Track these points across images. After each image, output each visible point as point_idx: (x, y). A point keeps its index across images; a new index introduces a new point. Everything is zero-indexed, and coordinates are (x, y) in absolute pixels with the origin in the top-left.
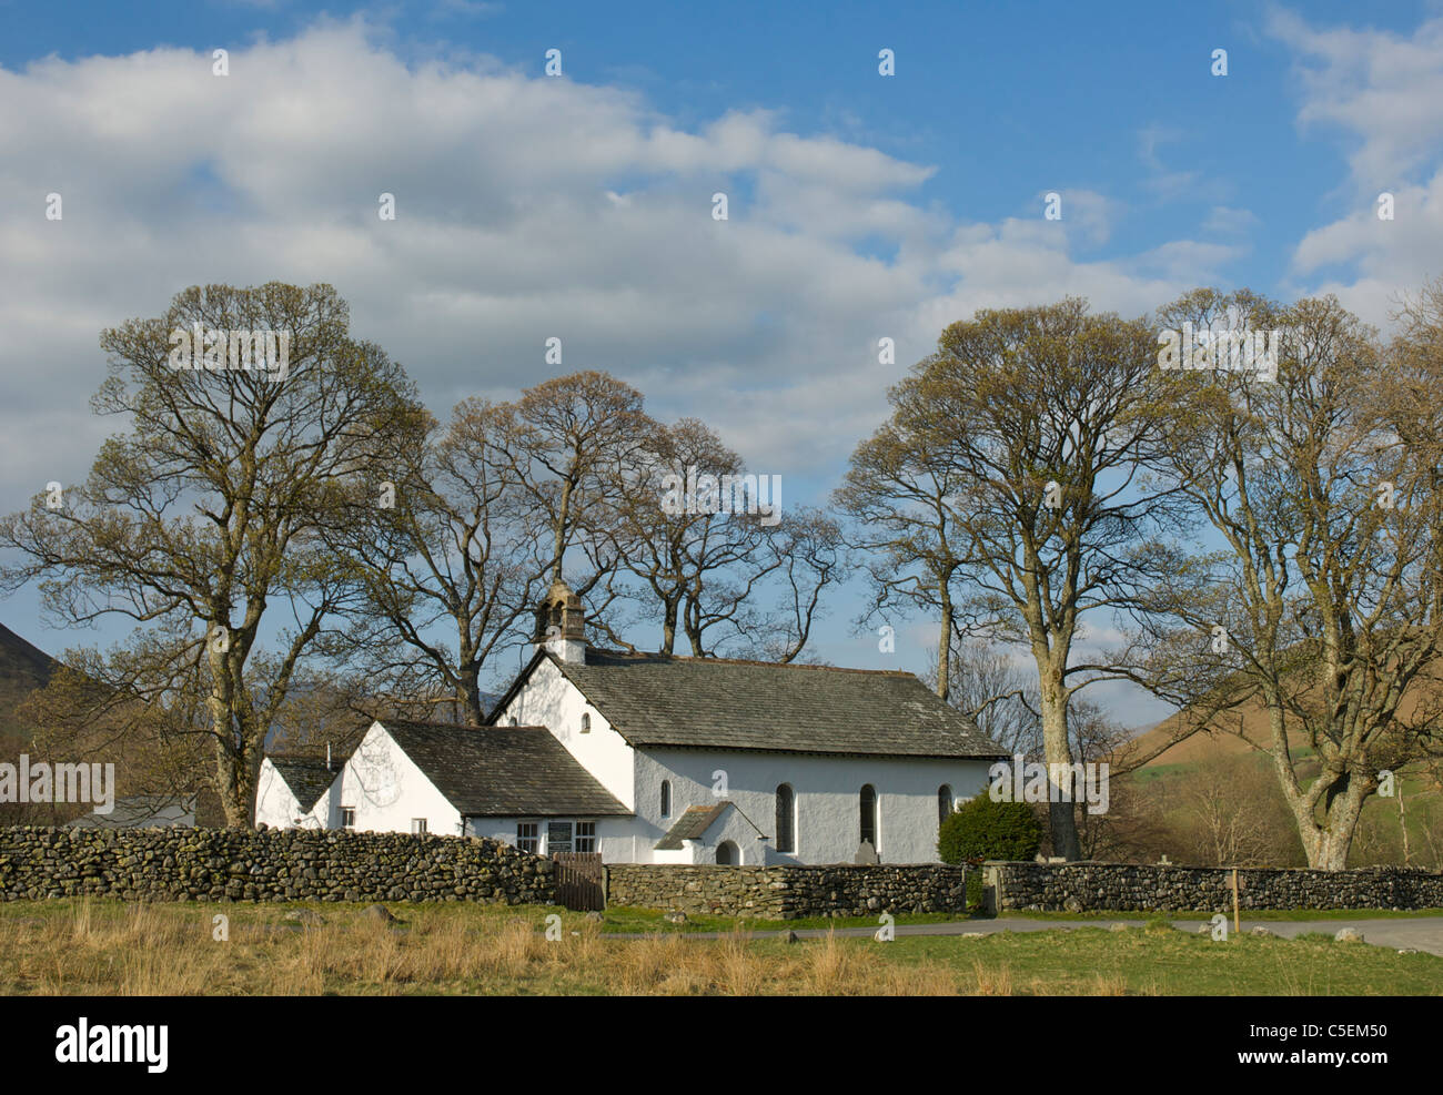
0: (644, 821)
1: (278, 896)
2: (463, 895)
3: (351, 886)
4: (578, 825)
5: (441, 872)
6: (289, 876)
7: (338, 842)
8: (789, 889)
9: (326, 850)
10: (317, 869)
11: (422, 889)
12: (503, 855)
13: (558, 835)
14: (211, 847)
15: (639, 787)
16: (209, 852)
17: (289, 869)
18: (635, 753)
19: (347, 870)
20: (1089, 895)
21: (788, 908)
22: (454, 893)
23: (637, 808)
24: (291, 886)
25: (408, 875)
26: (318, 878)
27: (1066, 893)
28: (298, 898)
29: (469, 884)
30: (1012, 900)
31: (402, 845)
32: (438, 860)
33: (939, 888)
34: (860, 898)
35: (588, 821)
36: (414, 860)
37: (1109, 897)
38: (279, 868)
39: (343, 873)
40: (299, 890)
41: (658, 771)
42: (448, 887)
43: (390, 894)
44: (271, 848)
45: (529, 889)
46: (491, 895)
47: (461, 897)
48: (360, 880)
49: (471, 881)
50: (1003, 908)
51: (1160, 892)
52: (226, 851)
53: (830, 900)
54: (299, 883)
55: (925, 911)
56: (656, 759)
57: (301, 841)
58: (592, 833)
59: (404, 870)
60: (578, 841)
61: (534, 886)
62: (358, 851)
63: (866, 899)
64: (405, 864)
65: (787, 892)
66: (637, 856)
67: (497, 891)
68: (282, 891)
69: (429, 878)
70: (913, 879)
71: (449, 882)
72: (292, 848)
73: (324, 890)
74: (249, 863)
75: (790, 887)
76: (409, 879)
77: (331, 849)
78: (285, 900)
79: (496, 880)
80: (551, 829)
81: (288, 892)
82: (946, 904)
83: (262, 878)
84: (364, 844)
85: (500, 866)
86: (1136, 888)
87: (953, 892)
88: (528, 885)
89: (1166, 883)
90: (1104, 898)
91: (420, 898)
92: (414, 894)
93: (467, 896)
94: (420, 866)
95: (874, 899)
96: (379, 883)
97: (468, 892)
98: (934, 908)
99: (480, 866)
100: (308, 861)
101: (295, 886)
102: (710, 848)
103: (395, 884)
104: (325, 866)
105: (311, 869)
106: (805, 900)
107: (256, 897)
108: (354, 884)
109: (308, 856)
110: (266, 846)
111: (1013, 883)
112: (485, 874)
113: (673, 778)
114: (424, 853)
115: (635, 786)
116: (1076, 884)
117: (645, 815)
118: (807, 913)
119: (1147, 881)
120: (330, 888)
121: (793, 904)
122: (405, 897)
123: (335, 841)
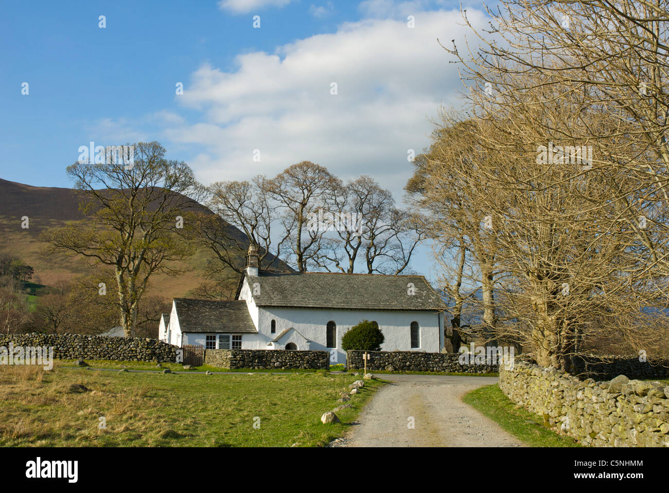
0: (264, 335)
1: (69, 358)
2: (141, 359)
3: (96, 355)
4: (233, 337)
5: (132, 351)
6: (73, 351)
7: (92, 339)
8: (234, 358)
9: (88, 342)
10: (84, 349)
11: (124, 356)
12: (157, 345)
13: (223, 340)
14: (45, 340)
15: (261, 322)
16: (43, 342)
17: (73, 348)
18: (259, 309)
19: (95, 349)
20: (400, 365)
21: (232, 364)
22: (137, 358)
23: (260, 330)
24: (74, 354)
25: (119, 351)
26: (84, 352)
27: (387, 363)
28: (76, 358)
29: (143, 355)
30: (354, 365)
31: (117, 341)
32: (131, 346)
33: (314, 360)
34: (271, 362)
35: (239, 335)
36: (122, 346)
37: (413, 366)
38: (70, 348)
39: (94, 350)
40: (77, 355)
41: (269, 316)
42: (134, 356)
43: (111, 358)
44: (67, 341)
45: (168, 357)
46: (152, 359)
47: (139, 360)
48: (100, 353)
49: (143, 354)
50: (350, 368)
51: (445, 364)
52: (50, 342)
53: (255, 362)
54: (77, 353)
55: (305, 368)
56: (269, 312)
57: (79, 339)
58: (240, 339)
59: (118, 349)
60: (233, 343)
61: (170, 356)
62: (100, 343)
63: (274, 363)
64: (118, 347)
65: (233, 359)
66: (259, 347)
67: (154, 358)
68: (70, 356)
69: (127, 353)
70: (300, 355)
71: (135, 354)
72: (75, 341)
73: (86, 356)
74: (59, 346)
75: (235, 357)
76: (120, 353)
77: (89, 342)
78: (71, 359)
79: (154, 353)
80: (220, 337)
81: (72, 356)
82: (318, 366)
83: (63, 351)
84: (102, 340)
85: (156, 349)
86: (430, 362)
87: (321, 361)
88: (168, 356)
89: (449, 361)
90: (410, 366)
91: (123, 359)
92: (121, 358)
93: (142, 359)
94: (124, 348)
95: (278, 363)
96: (108, 354)
97: (142, 358)
98: (310, 367)
99: (147, 349)
100: (81, 346)
101: (75, 354)
102: (282, 345)
103: (114, 354)
104: (87, 348)
105: (81, 349)
106: (241, 362)
107: (61, 357)
108: (97, 354)
109: (81, 344)
110: (65, 341)
111: (355, 359)
112: (149, 351)
113: (277, 319)
114: (126, 344)
115: (259, 322)
116: (394, 360)
117: (264, 332)
118: (243, 367)
119: (437, 360)
120: (88, 355)
121: (236, 363)
122: (117, 359)
123: (91, 339)
